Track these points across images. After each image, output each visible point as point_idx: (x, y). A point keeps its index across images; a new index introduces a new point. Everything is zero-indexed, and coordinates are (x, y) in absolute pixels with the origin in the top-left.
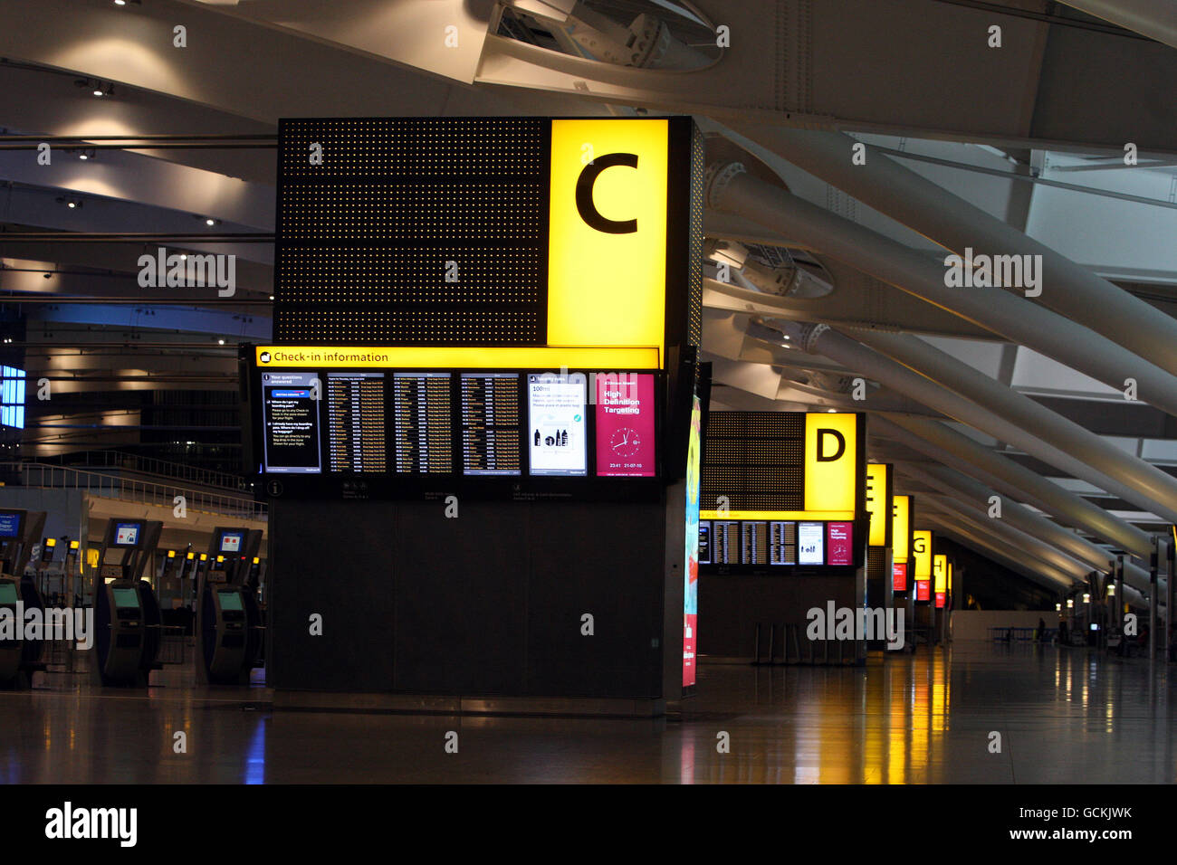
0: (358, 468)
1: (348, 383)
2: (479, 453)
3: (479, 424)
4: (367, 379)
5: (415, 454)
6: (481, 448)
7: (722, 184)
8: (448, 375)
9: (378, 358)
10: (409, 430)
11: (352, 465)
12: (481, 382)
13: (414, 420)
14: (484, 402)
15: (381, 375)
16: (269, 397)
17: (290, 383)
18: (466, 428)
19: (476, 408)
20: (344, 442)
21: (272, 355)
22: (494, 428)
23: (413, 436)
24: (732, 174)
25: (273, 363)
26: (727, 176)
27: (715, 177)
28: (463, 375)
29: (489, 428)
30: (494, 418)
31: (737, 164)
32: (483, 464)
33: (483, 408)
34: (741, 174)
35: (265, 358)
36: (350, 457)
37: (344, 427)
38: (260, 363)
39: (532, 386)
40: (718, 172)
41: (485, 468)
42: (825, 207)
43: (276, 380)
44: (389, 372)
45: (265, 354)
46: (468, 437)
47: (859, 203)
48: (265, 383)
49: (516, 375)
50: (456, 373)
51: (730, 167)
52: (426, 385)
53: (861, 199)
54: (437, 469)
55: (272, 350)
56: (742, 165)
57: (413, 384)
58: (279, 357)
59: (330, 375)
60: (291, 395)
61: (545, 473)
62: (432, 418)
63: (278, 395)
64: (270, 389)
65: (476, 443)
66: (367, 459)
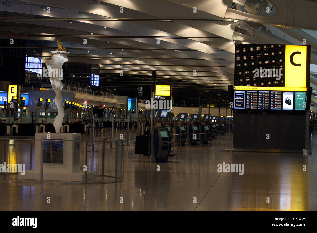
0: (251, 108)
1: (250, 93)
2: (273, 106)
3: (274, 100)
4: (254, 92)
5: (262, 106)
6: (274, 105)
7: (258, 32)
8: (269, 92)
9: (256, 88)
10: (261, 101)
11: (250, 107)
12: (275, 93)
13: (262, 99)
14: (275, 97)
15: (256, 91)
16: (236, 95)
17: (239, 93)
18: (272, 101)
19: (273, 98)
20: (249, 103)
21: (236, 88)
22: (277, 101)
23: (262, 102)
24: (260, 30)
25: (237, 89)
26: (259, 30)
27: (256, 30)
28: (271, 92)
29: (276, 101)
30: (277, 99)
31: (261, 27)
32: (274, 108)
33: (275, 98)
34: (262, 30)
35: (235, 88)
36: (250, 106)
37: (249, 101)
38: (234, 89)
39: (284, 94)
40: (257, 29)
41: (275, 108)
42: (280, 37)
43: (237, 92)
44: (258, 91)
45: (235, 87)
46: (272, 103)
47: (287, 35)
48: (235, 93)
49: (281, 92)
50: (270, 91)
51: (260, 28)
52: (265, 93)
53: (287, 34)
54: (266, 108)
55: (236, 87)
56: (262, 28)
57: (262, 93)
58: (238, 88)
59: (247, 91)
60: (240, 95)
61: (285, 109)
62: (266, 99)
63: (237, 95)
64: (236, 94)
65: (273, 104)
66: (253, 106)
